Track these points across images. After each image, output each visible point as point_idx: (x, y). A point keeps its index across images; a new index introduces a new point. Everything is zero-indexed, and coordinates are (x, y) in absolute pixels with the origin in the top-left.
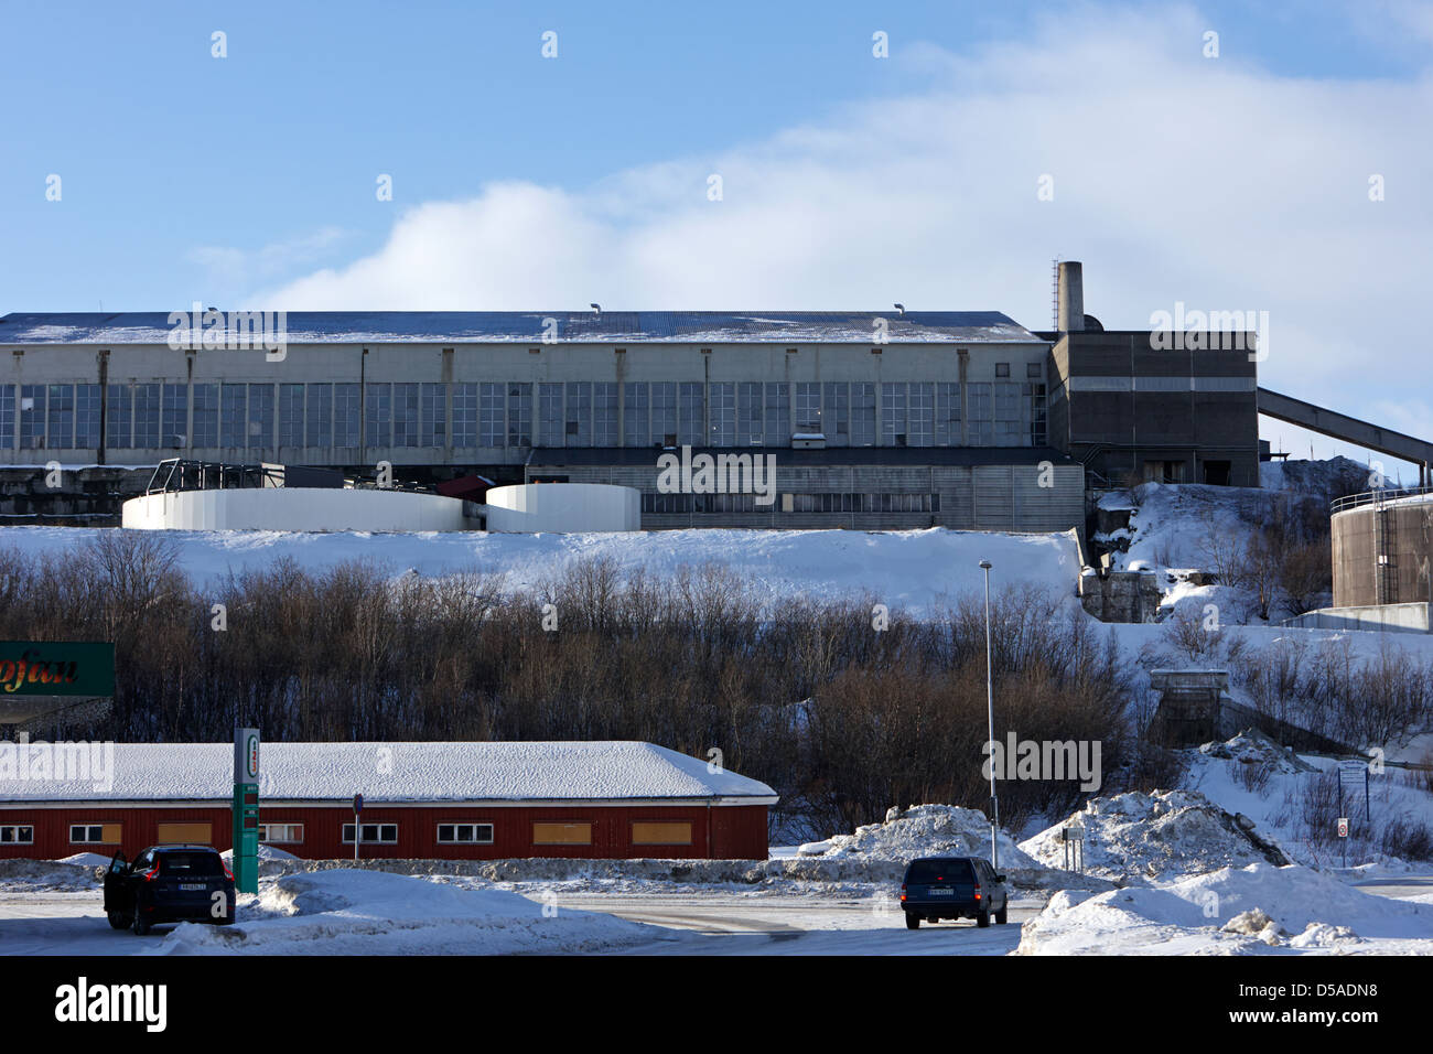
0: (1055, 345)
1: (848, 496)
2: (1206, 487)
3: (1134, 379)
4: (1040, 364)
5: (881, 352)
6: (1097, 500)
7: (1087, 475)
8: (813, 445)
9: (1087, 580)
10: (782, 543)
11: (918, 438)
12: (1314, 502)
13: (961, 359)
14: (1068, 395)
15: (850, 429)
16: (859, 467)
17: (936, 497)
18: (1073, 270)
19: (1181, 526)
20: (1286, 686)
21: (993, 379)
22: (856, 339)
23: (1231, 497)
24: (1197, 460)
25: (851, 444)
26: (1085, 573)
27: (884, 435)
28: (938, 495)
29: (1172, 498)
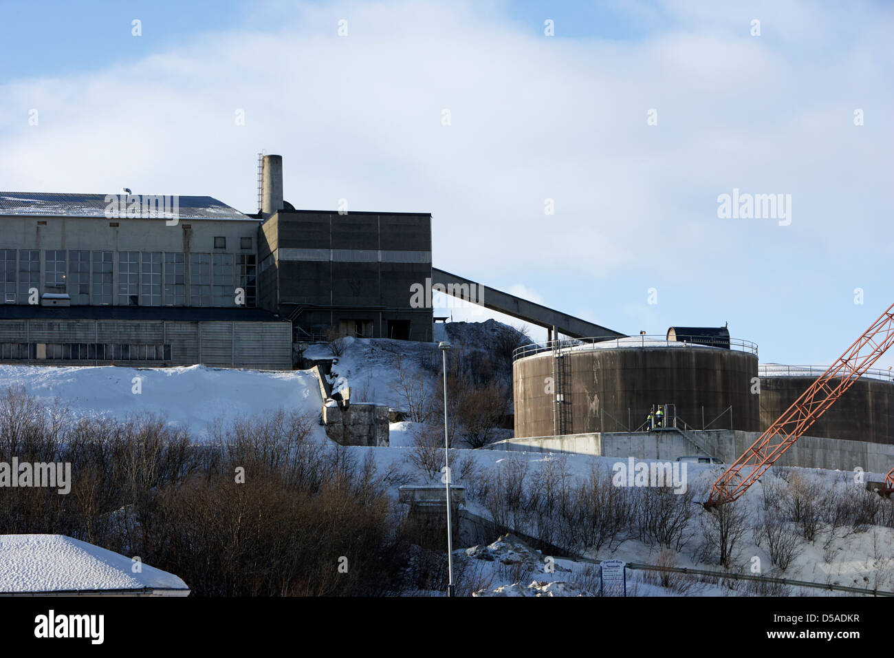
0: (264, 222)
1: (93, 345)
2: (393, 341)
3: (332, 251)
4: (250, 238)
5: (117, 225)
6: (303, 351)
7: (294, 330)
8: (59, 303)
9: (331, 411)
10: (62, 377)
11: (150, 299)
12: (481, 354)
13: (185, 233)
14: (276, 263)
15: (91, 289)
16: (102, 321)
17: (167, 347)
18: (276, 161)
19: (375, 373)
20: (513, 500)
21: (212, 250)
22: (96, 214)
23: (414, 349)
24: (383, 319)
25: (92, 302)
26: (328, 405)
27: (121, 297)
28: (169, 346)
29: (366, 350)
